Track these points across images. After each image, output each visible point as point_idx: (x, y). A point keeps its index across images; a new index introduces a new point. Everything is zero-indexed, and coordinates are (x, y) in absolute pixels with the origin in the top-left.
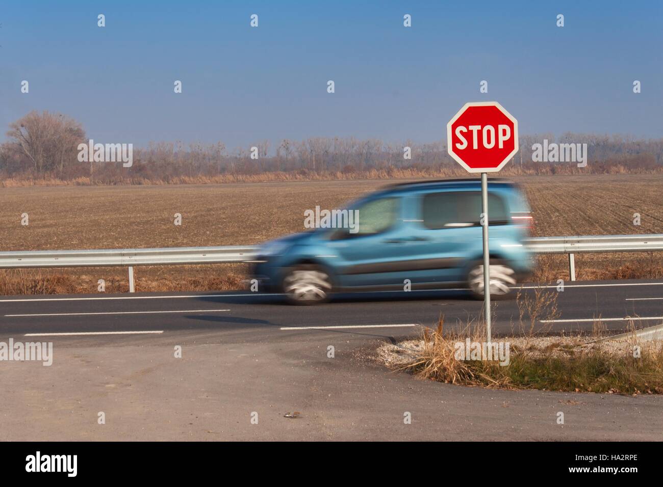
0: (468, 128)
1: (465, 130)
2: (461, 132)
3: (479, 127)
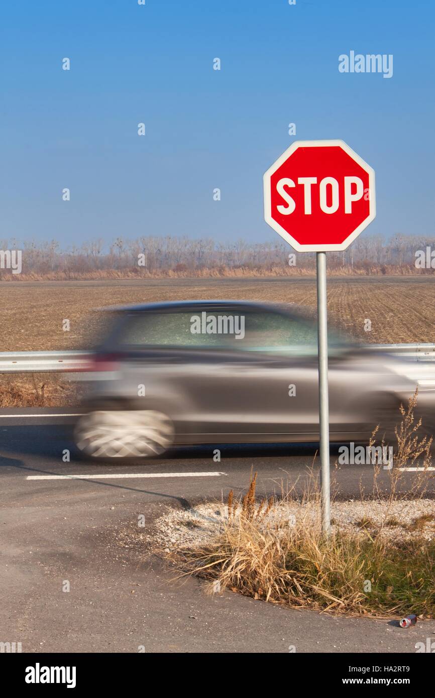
0: (296, 182)
1: (291, 184)
2: (286, 187)
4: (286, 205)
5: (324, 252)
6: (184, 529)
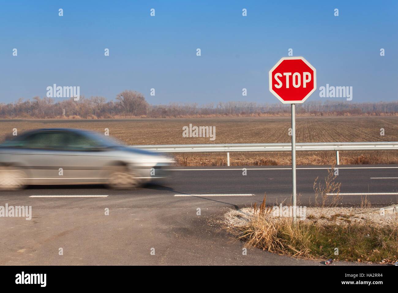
0: (283, 74)
1: (281, 75)
2: (278, 77)
3: (290, 74)
4: (278, 84)
5: (294, 104)
6: (236, 218)
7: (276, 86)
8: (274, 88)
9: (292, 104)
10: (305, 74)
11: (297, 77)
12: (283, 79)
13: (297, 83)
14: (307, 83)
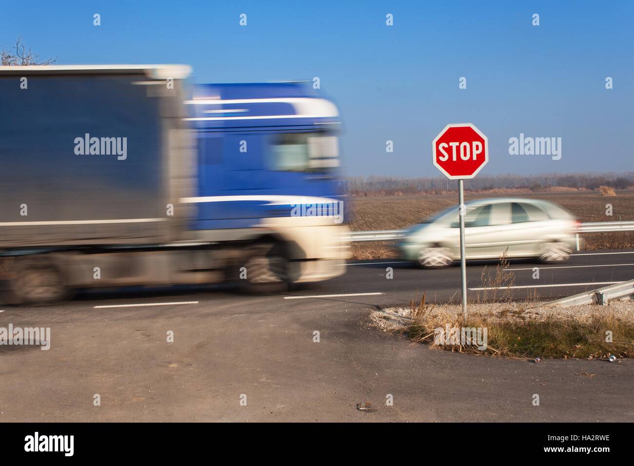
0: (448, 144)
1: (446, 146)
2: (443, 148)
3: (457, 144)
4: (444, 156)
5: (462, 180)
6: (384, 321)
7: (441, 158)
8: (439, 161)
9: (459, 180)
10: (475, 143)
11: (465, 147)
12: (449, 150)
13: (465, 155)
14: (477, 155)
